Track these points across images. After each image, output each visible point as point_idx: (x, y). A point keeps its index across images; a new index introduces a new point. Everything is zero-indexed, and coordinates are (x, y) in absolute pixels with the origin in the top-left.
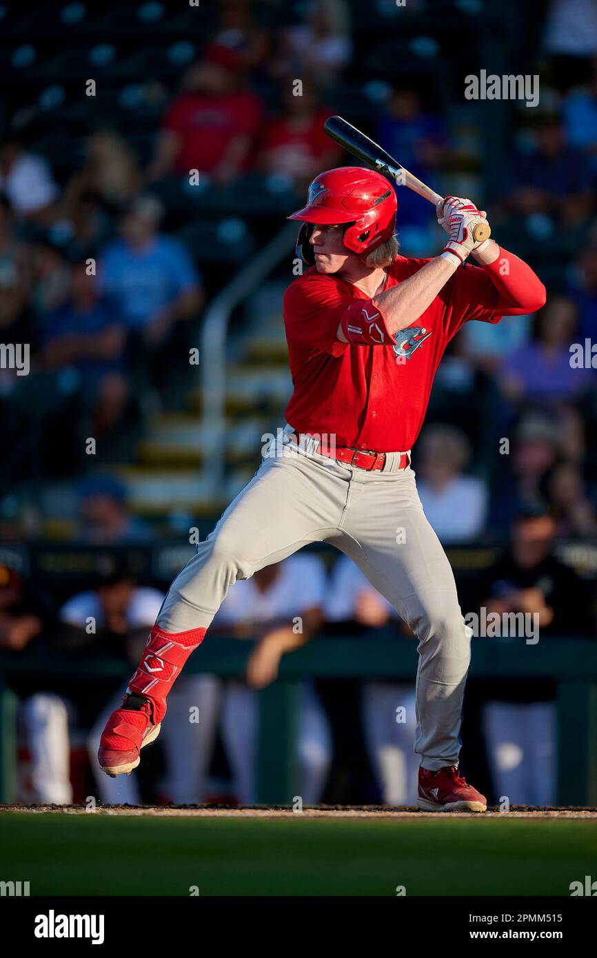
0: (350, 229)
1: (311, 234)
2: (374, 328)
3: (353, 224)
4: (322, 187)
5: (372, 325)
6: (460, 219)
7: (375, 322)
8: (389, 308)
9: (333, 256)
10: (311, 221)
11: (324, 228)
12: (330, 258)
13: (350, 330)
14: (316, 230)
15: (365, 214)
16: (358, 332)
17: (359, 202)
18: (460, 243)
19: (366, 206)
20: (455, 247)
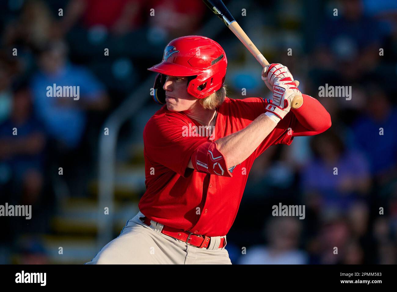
0: (193, 81)
1: (164, 83)
2: (217, 166)
3: (195, 77)
4: (175, 49)
5: (216, 164)
6: (283, 91)
7: (218, 162)
8: (228, 152)
9: (180, 100)
10: (165, 73)
11: (174, 79)
12: (177, 101)
13: (199, 164)
14: (168, 81)
15: (204, 71)
16: (205, 167)
17: (201, 62)
18: (283, 109)
19: (205, 65)
20: (277, 111)
